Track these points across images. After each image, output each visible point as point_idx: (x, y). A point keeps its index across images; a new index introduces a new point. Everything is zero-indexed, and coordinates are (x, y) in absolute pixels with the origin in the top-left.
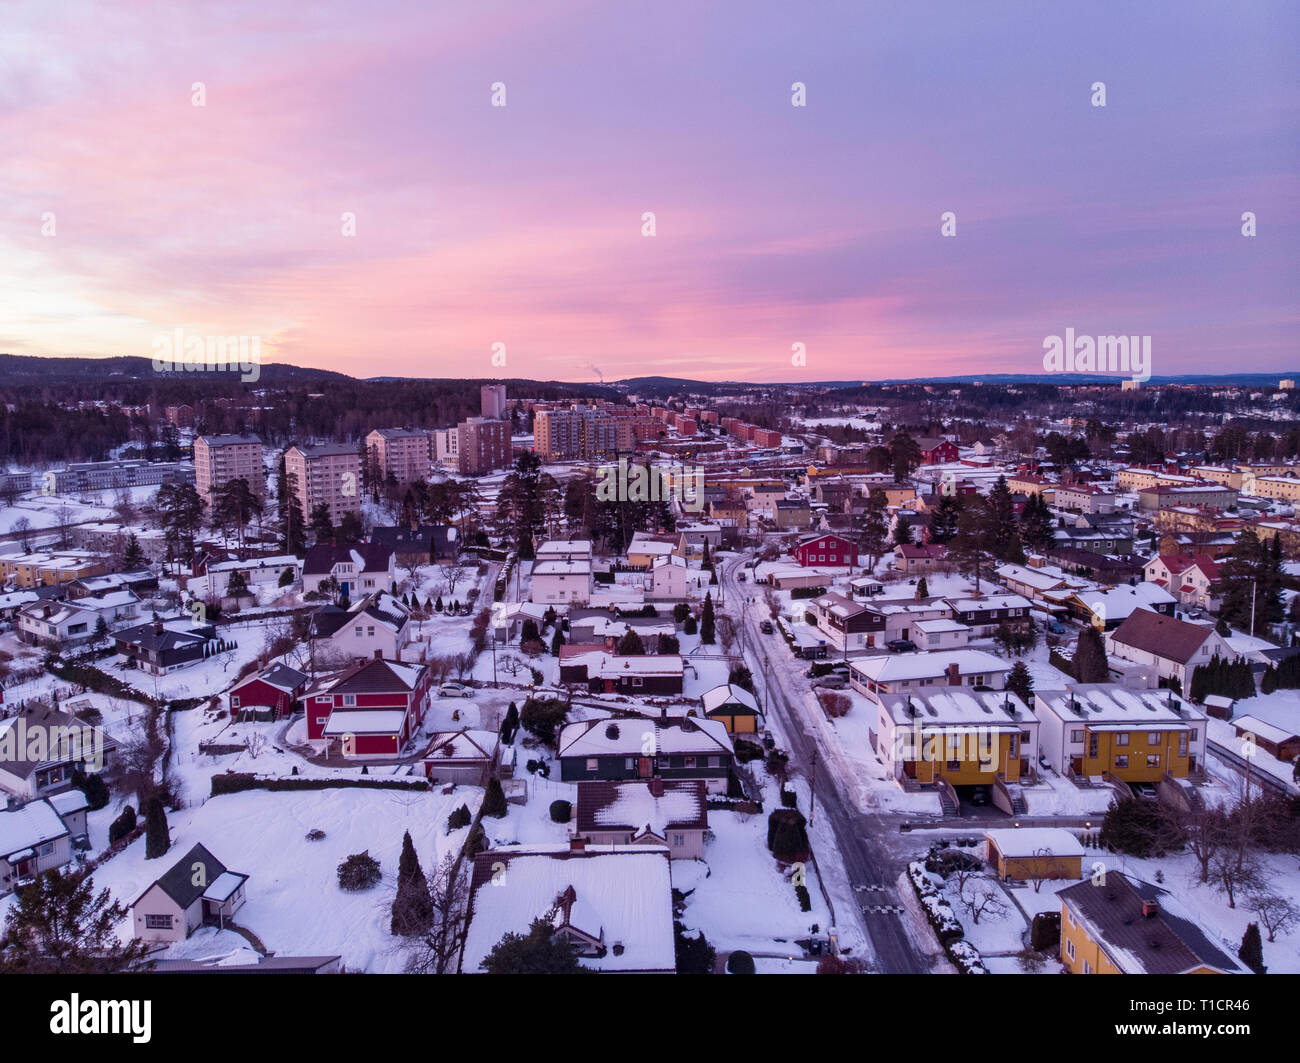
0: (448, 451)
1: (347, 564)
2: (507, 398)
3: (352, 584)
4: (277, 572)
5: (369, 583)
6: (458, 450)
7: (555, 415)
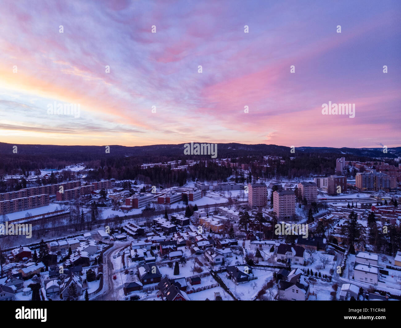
0: (324, 185)
1: (290, 252)
2: (346, 160)
3: (292, 259)
4: (269, 246)
5: (297, 260)
6: (327, 185)
7: (364, 174)
